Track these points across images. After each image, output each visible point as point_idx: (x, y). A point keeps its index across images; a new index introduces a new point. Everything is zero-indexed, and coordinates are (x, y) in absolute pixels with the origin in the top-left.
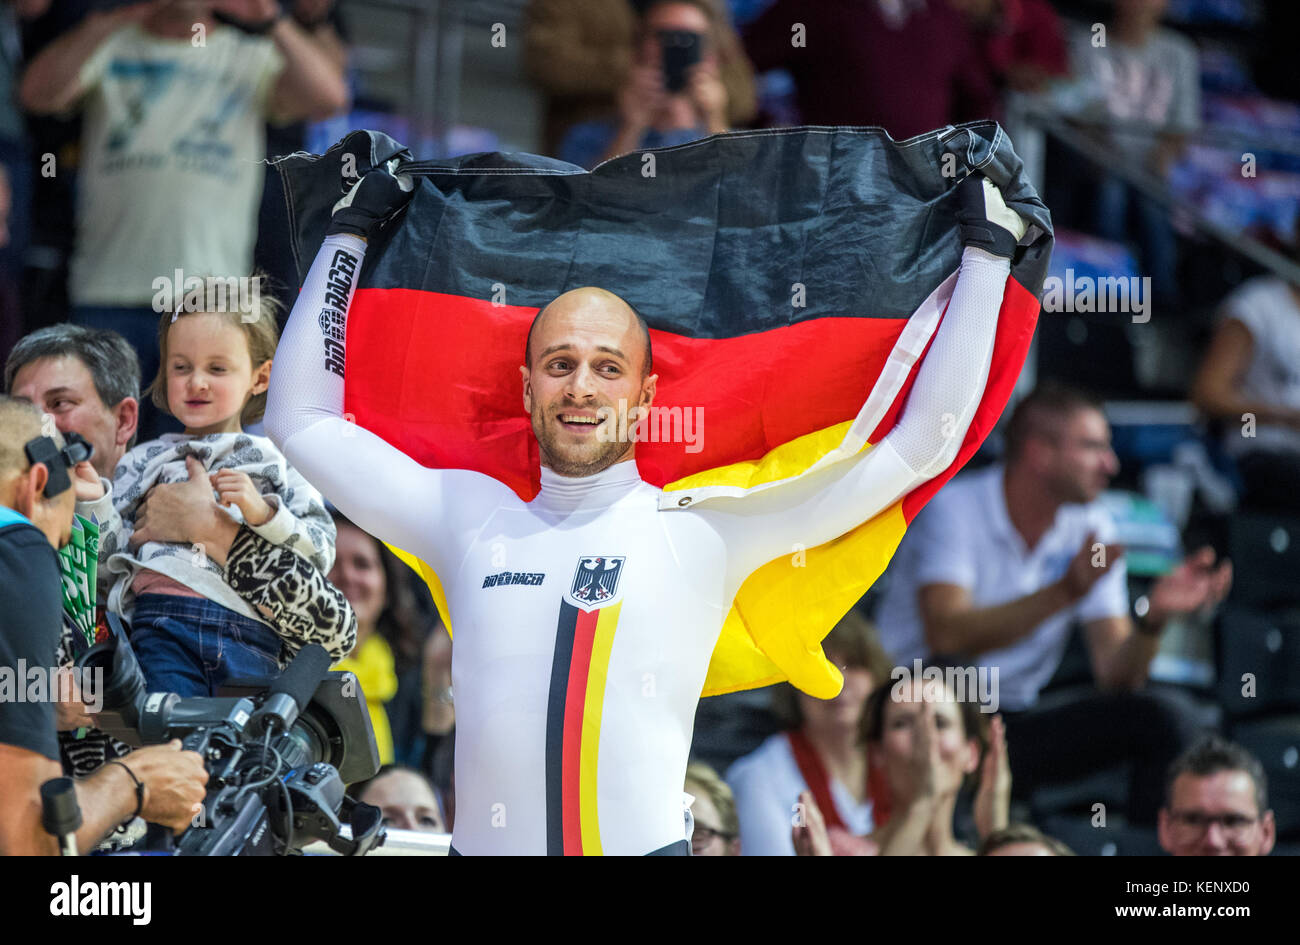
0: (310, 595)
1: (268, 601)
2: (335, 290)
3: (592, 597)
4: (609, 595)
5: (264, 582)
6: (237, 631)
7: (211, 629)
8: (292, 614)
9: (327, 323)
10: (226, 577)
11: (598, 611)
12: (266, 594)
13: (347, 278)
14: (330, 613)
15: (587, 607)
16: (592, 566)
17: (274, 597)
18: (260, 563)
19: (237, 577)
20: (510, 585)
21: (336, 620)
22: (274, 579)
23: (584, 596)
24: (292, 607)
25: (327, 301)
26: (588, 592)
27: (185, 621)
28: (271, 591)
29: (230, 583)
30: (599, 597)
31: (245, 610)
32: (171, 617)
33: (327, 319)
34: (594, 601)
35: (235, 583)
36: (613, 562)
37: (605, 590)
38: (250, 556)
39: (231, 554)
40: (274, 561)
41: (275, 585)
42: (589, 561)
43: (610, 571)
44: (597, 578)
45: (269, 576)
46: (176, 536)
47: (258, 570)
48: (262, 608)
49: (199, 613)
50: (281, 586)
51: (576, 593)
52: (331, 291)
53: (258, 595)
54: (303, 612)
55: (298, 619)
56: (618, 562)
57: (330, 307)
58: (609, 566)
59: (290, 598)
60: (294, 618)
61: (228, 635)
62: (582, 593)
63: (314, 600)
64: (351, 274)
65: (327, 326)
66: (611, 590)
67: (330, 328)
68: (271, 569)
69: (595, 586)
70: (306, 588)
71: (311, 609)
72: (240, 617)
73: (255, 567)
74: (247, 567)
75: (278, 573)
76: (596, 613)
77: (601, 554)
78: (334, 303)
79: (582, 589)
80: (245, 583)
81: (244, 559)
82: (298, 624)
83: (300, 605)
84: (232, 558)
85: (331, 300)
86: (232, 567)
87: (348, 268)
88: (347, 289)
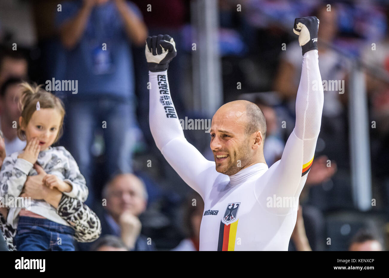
0: (87, 217)
1: (74, 220)
2: (162, 89)
3: (229, 219)
4: (234, 218)
5: (71, 214)
6: (62, 230)
7: (53, 230)
8: (81, 224)
9: (163, 101)
10: (58, 212)
11: (230, 224)
12: (73, 218)
13: (165, 83)
14: (94, 223)
15: (227, 223)
16: (230, 207)
17: (76, 219)
18: (70, 207)
19: (62, 212)
20: (209, 215)
21: (96, 225)
22: (75, 212)
23: (227, 219)
24: (82, 222)
25: (161, 93)
26: (228, 218)
27: (44, 228)
28: (75, 217)
29: (59, 214)
30: (231, 219)
31: (64, 223)
32: (39, 226)
33: (163, 100)
34: (229, 221)
35: (61, 214)
36: (237, 205)
37: (233, 216)
38: (66, 204)
39: (60, 204)
40: (75, 206)
41: (76, 215)
42: (230, 205)
43: (235, 209)
44: (231, 212)
45: (74, 211)
46: (39, 198)
47: (69, 209)
48: (71, 222)
49: (49, 224)
50: (79, 215)
51: (225, 218)
52: (161, 89)
53: (70, 218)
54: (86, 224)
55: (84, 226)
56: (238, 205)
57: (163, 95)
58: (235, 207)
59: (81, 218)
60: (82, 226)
61: (60, 232)
62: (226, 218)
63: (89, 219)
64: (165, 81)
65: (163, 102)
66: (235, 216)
67: (165, 102)
68: (74, 209)
69: (230, 215)
70: (86, 214)
71: (88, 222)
72: (63, 225)
73: (68, 208)
74: (65, 209)
75: (76, 210)
76: (229, 225)
77: (233, 202)
78: (163, 93)
79: (226, 217)
80: (64, 214)
81: (65, 206)
82: (84, 228)
83: (85, 221)
84: (60, 206)
85: (162, 92)
86: (60, 209)
87: (164, 79)
88: (166, 86)
